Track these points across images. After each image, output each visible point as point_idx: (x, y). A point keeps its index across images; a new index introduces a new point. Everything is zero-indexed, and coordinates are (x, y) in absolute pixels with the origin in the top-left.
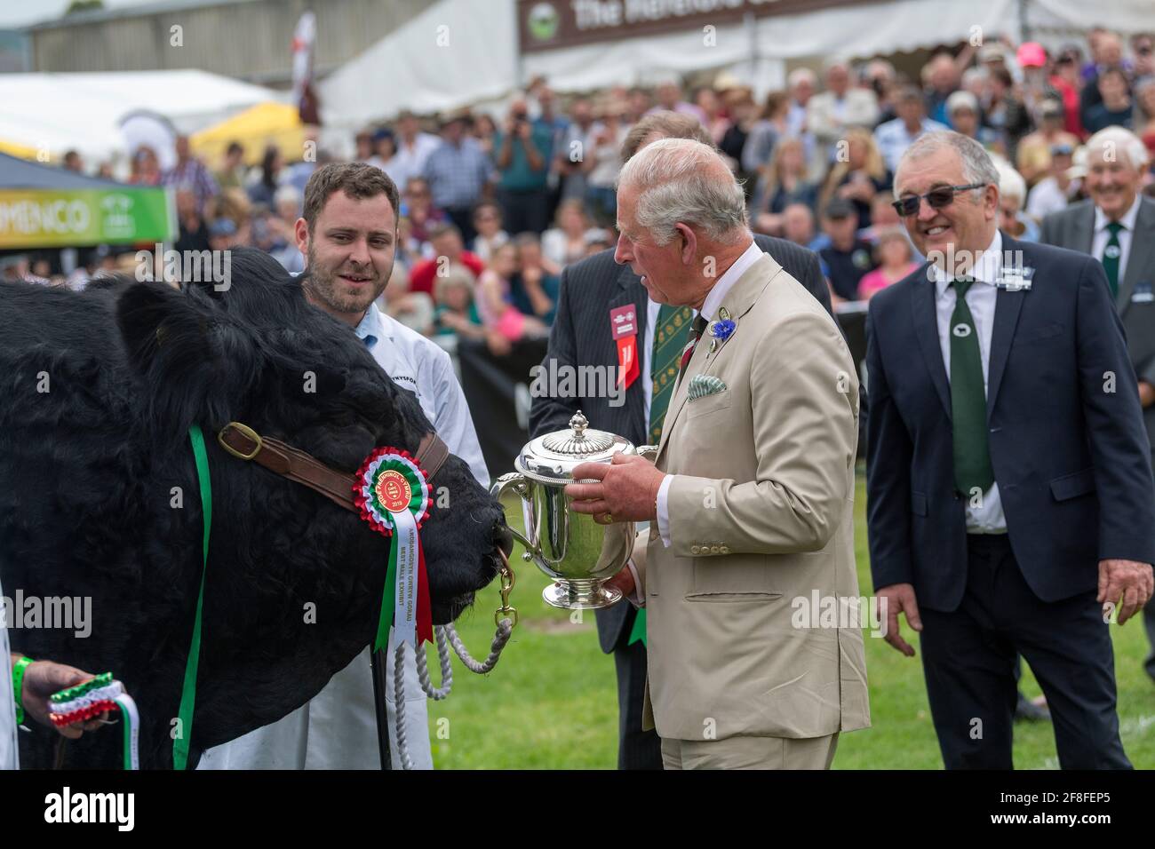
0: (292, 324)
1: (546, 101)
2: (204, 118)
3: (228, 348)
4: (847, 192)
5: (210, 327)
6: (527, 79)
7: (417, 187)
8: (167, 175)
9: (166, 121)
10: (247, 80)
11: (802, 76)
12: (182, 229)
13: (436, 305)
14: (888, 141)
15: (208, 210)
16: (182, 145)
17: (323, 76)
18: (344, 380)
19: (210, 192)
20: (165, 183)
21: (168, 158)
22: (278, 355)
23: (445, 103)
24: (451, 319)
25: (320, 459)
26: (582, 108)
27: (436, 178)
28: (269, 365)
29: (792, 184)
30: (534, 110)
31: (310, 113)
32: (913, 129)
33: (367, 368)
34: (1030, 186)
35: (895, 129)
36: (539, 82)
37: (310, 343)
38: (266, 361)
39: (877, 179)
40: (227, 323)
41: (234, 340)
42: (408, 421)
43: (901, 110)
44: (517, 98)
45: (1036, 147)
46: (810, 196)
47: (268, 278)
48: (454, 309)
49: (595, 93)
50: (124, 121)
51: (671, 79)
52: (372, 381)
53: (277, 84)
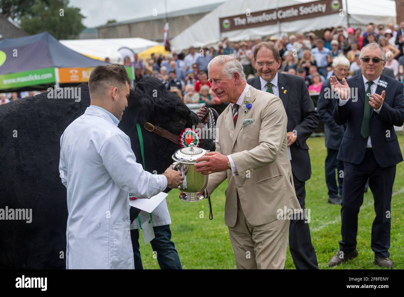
0: (162, 96)
1: (228, 44)
2: (142, 49)
3: (145, 104)
4: (304, 65)
5: (140, 98)
6: (223, 39)
7: (195, 66)
8: (132, 64)
9: (132, 50)
10: (152, 40)
11: (292, 37)
12: (136, 77)
13: (200, 95)
14: (314, 53)
15: (142, 73)
16: (136, 56)
17: (171, 39)
18: (175, 109)
19: (143, 68)
20: (132, 66)
21: (133, 59)
22: (158, 105)
23: (202, 45)
24: (204, 98)
25: (170, 131)
26: (237, 45)
27: (200, 64)
28: (156, 107)
29: (290, 64)
30: (225, 46)
31: (168, 48)
32: (320, 50)
33: (181, 106)
34: (351, 63)
35: (316, 50)
36: (226, 39)
37: (166, 101)
38: (155, 107)
39: (312, 62)
40: (145, 97)
41: (147, 101)
42: (193, 120)
43: (317, 45)
44: (220, 43)
45: (351, 54)
46: (295, 67)
47: (156, 85)
48: (205, 96)
49: (240, 42)
50: (119, 50)
51: (260, 38)
52: (183, 108)
53: (159, 41)
